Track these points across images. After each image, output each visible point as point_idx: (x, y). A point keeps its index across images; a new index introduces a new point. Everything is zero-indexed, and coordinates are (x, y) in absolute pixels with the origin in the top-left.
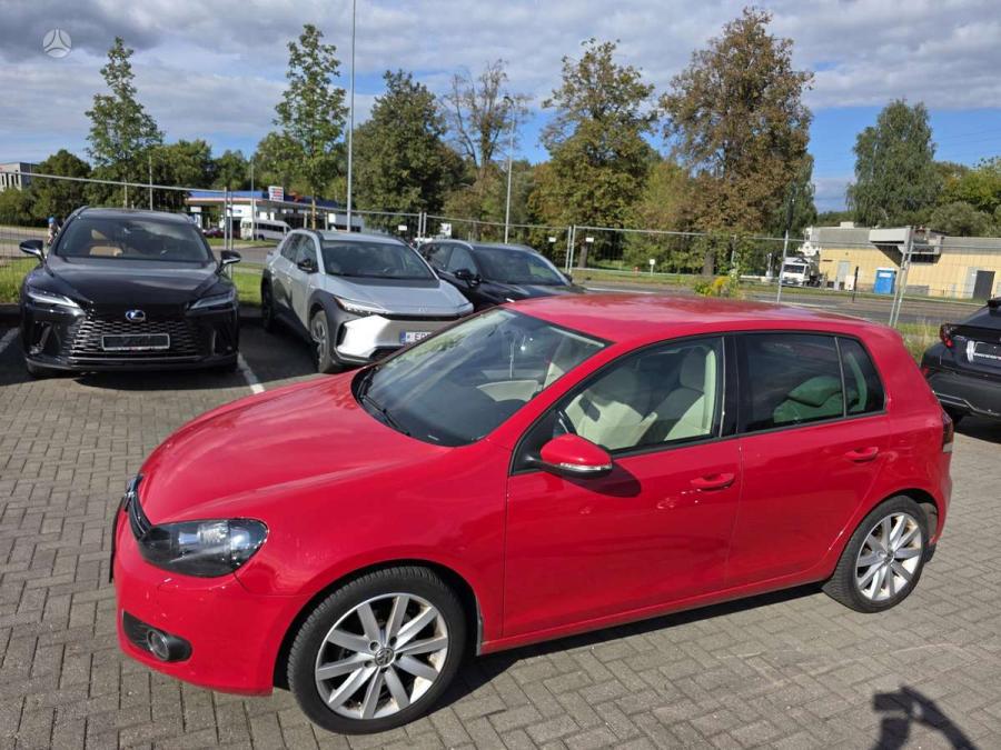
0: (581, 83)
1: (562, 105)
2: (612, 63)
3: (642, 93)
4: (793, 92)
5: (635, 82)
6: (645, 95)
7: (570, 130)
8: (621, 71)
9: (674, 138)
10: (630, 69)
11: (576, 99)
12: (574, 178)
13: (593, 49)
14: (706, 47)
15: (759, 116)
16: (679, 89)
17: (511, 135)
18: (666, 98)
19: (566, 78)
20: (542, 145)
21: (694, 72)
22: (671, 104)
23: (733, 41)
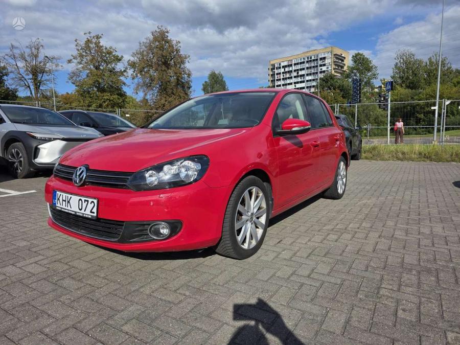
0: (86, 53)
1: (78, 63)
2: (101, 44)
3: (119, 59)
4: (183, 62)
5: (113, 54)
6: (120, 60)
7: (84, 75)
8: (106, 48)
9: (136, 80)
10: (111, 48)
11: (85, 60)
12: (90, 97)
13: (91, 37)
14: (145, 41)
15: (171, 72)
16: (136, 58)
17: (51, 76)
18: (130, 62)
19: (78, 50)
20: (70, 81)
21: (141, 51)
22: (133, 65)
23: (155, 39)
